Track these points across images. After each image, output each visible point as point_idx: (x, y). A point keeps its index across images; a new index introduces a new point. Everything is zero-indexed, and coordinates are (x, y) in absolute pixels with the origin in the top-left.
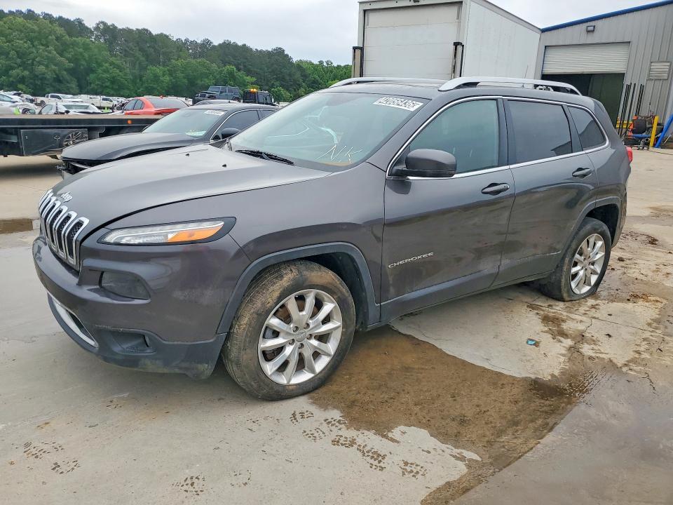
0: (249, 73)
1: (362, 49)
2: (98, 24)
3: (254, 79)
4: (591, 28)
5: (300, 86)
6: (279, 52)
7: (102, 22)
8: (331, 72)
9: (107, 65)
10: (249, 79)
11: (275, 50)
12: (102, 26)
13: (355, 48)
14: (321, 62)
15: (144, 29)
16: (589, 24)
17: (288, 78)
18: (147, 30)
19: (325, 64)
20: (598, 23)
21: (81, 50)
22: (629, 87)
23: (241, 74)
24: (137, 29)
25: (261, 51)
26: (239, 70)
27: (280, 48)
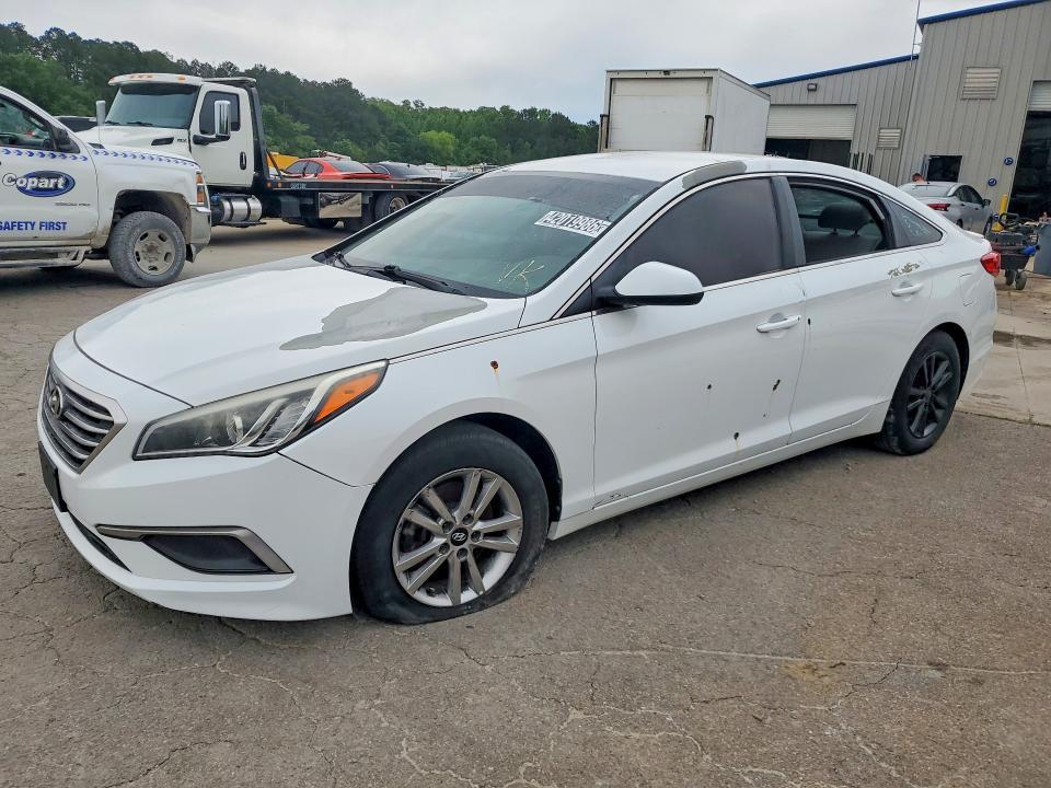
0: (297, 116)
1: (608, 116)
2: (48, 33)
3: (306, 127)
4: (813, 87)
5: (376, 138)
6: (344, 86)
7: (56, 30)
8: (424, 118)
9: (67, 97)
10: (298, 126)
11: (336, 82)
12: (54, 35)
13: (602, 116)
14: (406, 103)
15: (127, 43)
16: (810, 81)
17: (357, 126)
18: (131, 45)
19: (412, 105)
20: (821, 81)
21: (23, 73)
22: (856, 157)
23: (285, 118)
24: (116, 43)
25: (314, 83)
26: (280, 110)
27: (345, 80)
